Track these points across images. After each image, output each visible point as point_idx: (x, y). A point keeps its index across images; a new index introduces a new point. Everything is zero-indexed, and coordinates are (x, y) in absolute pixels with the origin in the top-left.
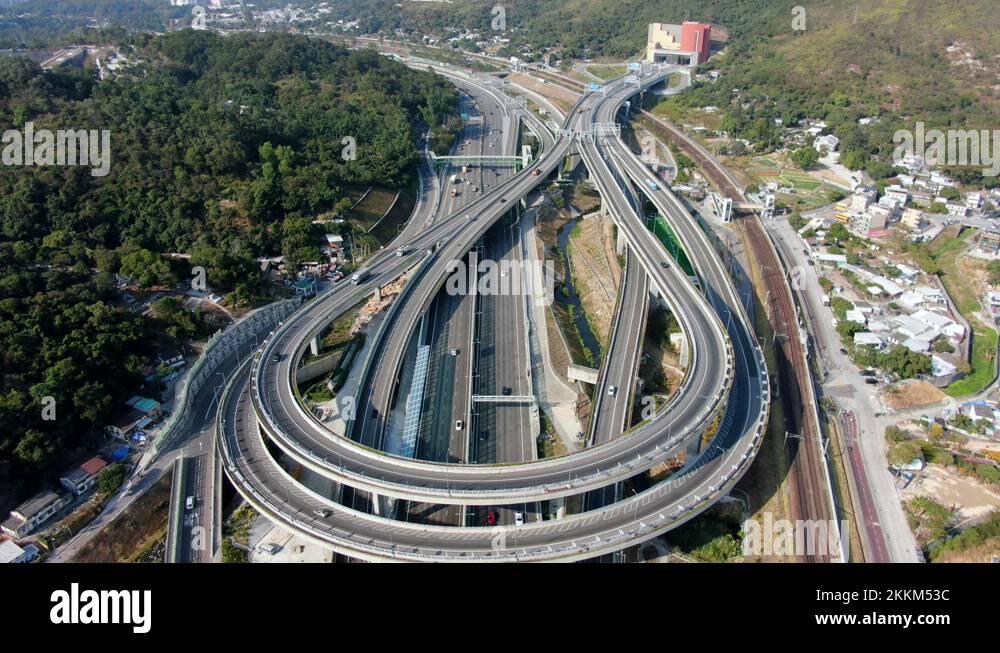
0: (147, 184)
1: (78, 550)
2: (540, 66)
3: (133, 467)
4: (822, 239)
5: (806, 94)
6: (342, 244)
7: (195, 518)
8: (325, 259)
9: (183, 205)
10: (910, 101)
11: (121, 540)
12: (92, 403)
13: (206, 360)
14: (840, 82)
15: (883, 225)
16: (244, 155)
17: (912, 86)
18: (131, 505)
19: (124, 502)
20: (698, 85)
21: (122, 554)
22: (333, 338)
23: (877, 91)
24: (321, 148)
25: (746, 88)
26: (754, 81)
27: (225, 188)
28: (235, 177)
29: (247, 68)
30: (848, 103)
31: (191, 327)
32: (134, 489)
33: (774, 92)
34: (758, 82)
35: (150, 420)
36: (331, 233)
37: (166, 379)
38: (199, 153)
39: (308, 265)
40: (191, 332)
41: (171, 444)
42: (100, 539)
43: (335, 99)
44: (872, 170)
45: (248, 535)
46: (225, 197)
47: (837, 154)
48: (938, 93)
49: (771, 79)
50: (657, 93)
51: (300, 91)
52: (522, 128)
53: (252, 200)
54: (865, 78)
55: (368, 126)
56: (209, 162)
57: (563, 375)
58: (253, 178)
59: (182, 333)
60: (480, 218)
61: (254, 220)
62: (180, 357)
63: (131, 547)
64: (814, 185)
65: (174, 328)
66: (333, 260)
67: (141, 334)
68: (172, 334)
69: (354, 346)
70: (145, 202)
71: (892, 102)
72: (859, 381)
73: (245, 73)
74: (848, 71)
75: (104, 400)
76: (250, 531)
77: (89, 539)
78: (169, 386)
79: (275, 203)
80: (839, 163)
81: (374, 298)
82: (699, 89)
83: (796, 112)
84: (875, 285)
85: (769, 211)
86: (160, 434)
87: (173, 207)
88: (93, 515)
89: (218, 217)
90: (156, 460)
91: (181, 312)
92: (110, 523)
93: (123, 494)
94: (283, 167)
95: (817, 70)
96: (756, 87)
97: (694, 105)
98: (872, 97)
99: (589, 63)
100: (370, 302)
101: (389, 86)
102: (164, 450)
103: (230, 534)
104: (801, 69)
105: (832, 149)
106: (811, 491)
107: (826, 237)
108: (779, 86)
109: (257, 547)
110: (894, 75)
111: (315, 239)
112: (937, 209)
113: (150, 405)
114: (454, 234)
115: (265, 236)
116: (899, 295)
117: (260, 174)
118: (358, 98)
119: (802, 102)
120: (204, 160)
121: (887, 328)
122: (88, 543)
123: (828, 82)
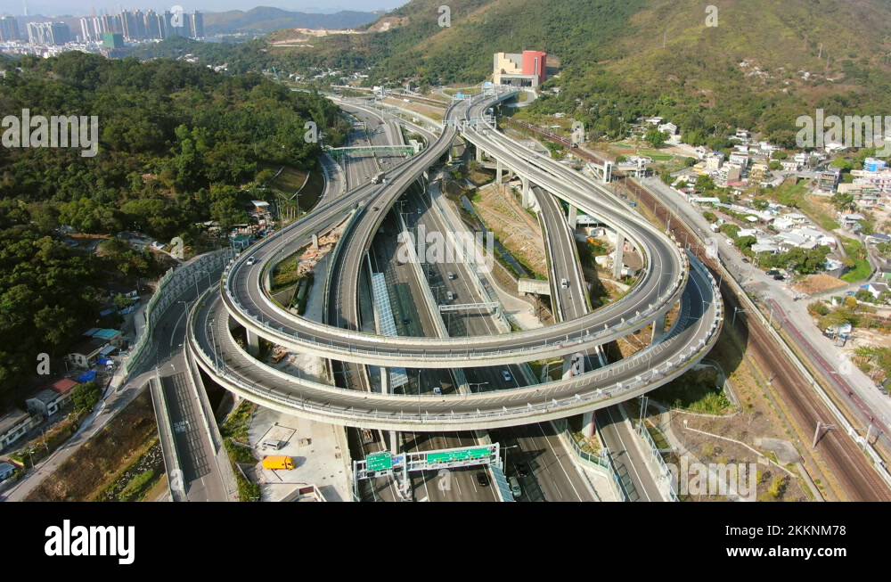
0: (66, 159)
1: (59, 464)
2: (402, 92)
3: (104, 389)
4: (692, 189)
5: (639, 98)
6: (268, 208)
7: (186, 425)
8: (253, 221)
9: (106, 176)
10: (722, 101)
11: (104, 456)
12: (54, 325)
13: (161, 296)
14: (664, 88)
15: (738, 177)
16: (162, 134)
17: (720, 90)
18: (109, 422)
19: (101, 419)
20: (544, 98)
21: (107, 469)
22: (281, 278)
23: (694, 94)
24: (228, 138)
25: (588, 96)
26: (593, 90)
27: (146, 164)
28: (153, 155)
29: (140, 82)
30: (674, 104)
31: (143, 265)
32: (111, 408)
33: (612, 97)
34: (597, 91)
35: (113, 348)
36: (256, 199)
37: (124, 311)
38: (116, 131)
39: (238, 227)
40: (143, 269)
41: (140, 367)
42: (82, 454)
43: (230, 106)
44: (712, 144)
45: (248, 435)
46: (147, 171)
47: (679, 137)
48: (742, 95)
49: (607, 88)
50: (510, 106)
51: (195, 101)
52: (403, 131)
53: (176, 172)
54: (683, 85)
55: (266, 124)
56: (128, 140)
57: (514, 290)
58: (172, 156)
59: (134, 270)
60: (396, 183)
61: (179, 188)
62: (135, 292)
63: (116, 462)
64: (668, 157)
65: (126, 265)
66: (261, 222)
67: (92, 270)
68: (124, 270)
69: (304, 283)
70: (66, 175)
71: (708, 102)
72: (770, 280)
73: (139, 87)
74: (669, 80)
75: (68, 322)
76: (249, 432)
77: (70, 454)
78: (127, 319)
79: (198, 174)
80: (683, 143)
81: (311, 247)
82: (546, 101)
83: (634, 111)
84: (751, 215)
85: (642, 172)
86: (127, 359)
87: (95, 179)
88: (70, 433)
89: (142, 188)
90: (127, 382)
91: (130, 251)
92: (90, 439)
93: (99, 413)
94: (200, 146)
95: (643, 80)
96: (596, 95)
97: (546, 113)
98: (690, 98)
99: (444, 88)
100: (308, 250)
101: (279, 96)
102: (134, 373)
103: (230, 434)
104: (631, 80)
105: (674, 133)
106: (771, 352)
107: (695, 188)
108: (616, 91)
109: (260, 444)
110: (705, 83)
111: (241, 203)
112: (774, 166)
113: (111, 334)
114: (375, 194)
115: (193, 202)
116: (772, 220)
117: (179, 151)
118: (251, 105)
119: (637, 104)
120: (123, 139)
121: (773, 242)
122: (70, 458)
123: (655, 89)
